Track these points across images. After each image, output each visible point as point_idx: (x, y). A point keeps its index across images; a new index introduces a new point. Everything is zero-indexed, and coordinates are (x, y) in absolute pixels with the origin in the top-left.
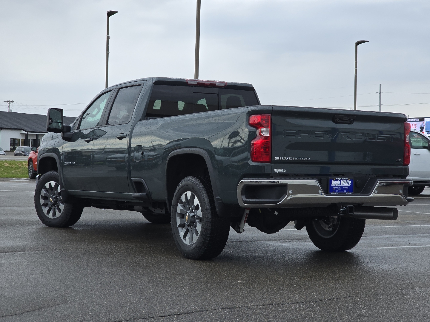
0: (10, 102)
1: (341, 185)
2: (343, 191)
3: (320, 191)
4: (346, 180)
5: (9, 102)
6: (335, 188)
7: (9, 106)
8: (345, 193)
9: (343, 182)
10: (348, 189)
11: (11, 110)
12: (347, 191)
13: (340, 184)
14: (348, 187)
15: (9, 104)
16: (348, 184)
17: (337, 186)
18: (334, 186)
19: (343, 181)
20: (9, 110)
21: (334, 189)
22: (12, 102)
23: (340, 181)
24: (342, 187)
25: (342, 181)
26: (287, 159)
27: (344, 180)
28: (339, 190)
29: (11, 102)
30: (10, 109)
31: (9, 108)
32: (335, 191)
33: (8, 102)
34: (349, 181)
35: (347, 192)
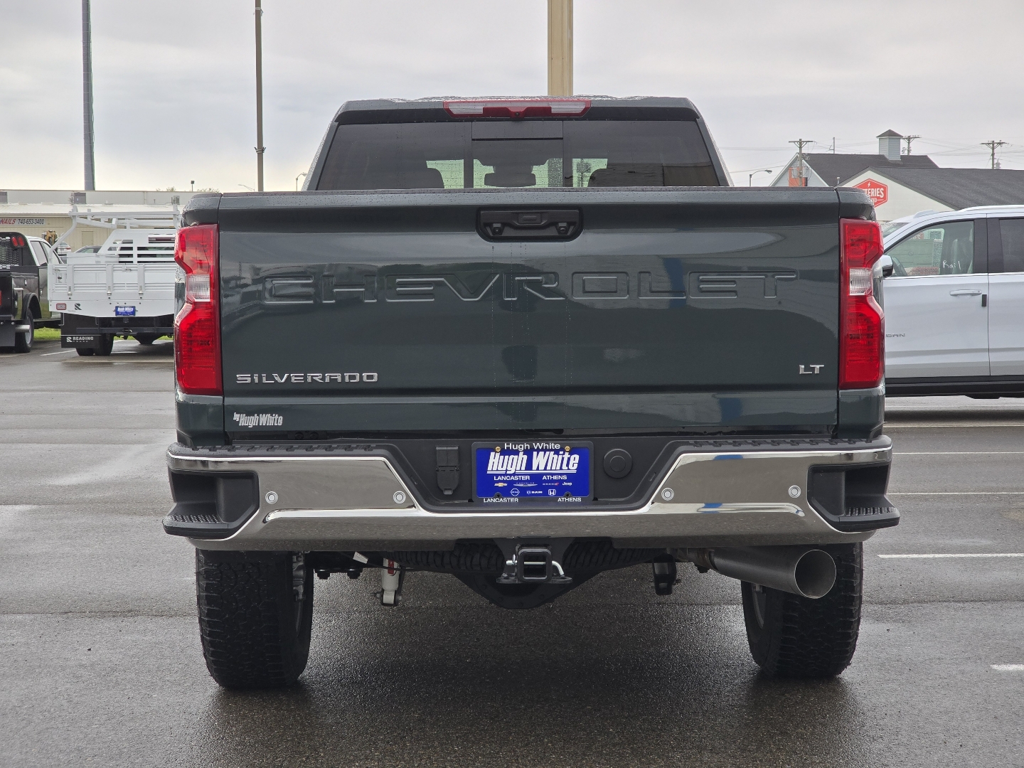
0: (995, 145)
1: (534, 467)
2: (546, 493)
3: (399, 498)
4: (557, 452)
5: (993, 145)
6: (503, 481)
7: (993, 155)
8: (554, 499)
9: (539, 460)
10: (565, 484)
11: (998, 164)
12: (561, 491)
13: (529, 466)
14: (565, 477)
15: (993, 149)
16: (564, 467)
17: (514, 474)
18: (501, 475)
19: (541, 453)
20: (993, 164)
21: (500, 485)
22: (1000, 144)
23: (529, 453)
24: (536, 478)
25: (535, 453)
26: (283, 381)
27: (545, 450)
28: (523, 490)
29: (998, 143)
30: (996, 161)
31: (993, 159)
32: (505, 492)
33: (991, 145)
34: (571, 453)
35: (560, 494)
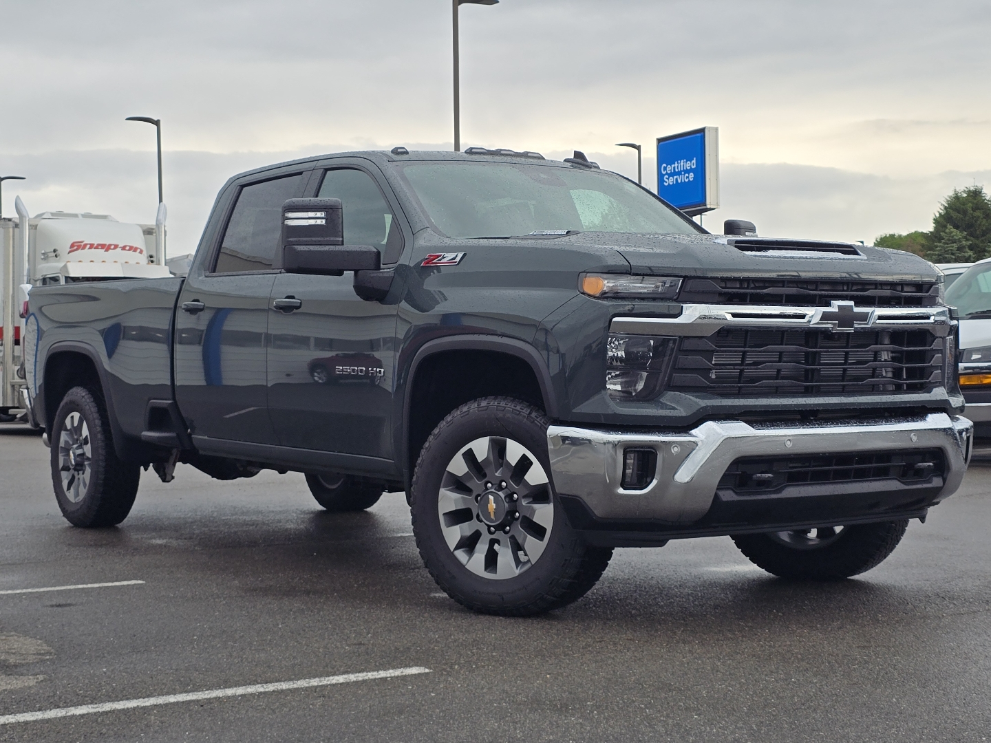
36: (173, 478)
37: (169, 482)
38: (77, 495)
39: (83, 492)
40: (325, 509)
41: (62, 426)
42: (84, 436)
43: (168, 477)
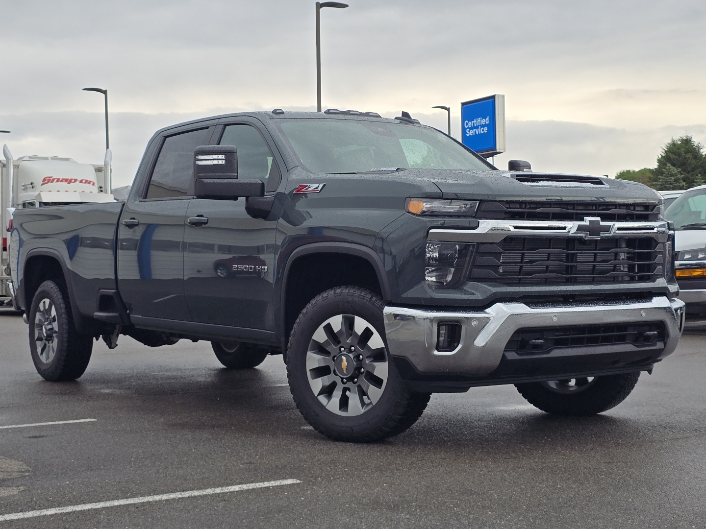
36: (117, 345)
37: (113, 348)
38: (48, 358)
39: (52, 355)
40: (225, 367)
41: (37, 309)
42: (53, 316)
43: (113, 345)
